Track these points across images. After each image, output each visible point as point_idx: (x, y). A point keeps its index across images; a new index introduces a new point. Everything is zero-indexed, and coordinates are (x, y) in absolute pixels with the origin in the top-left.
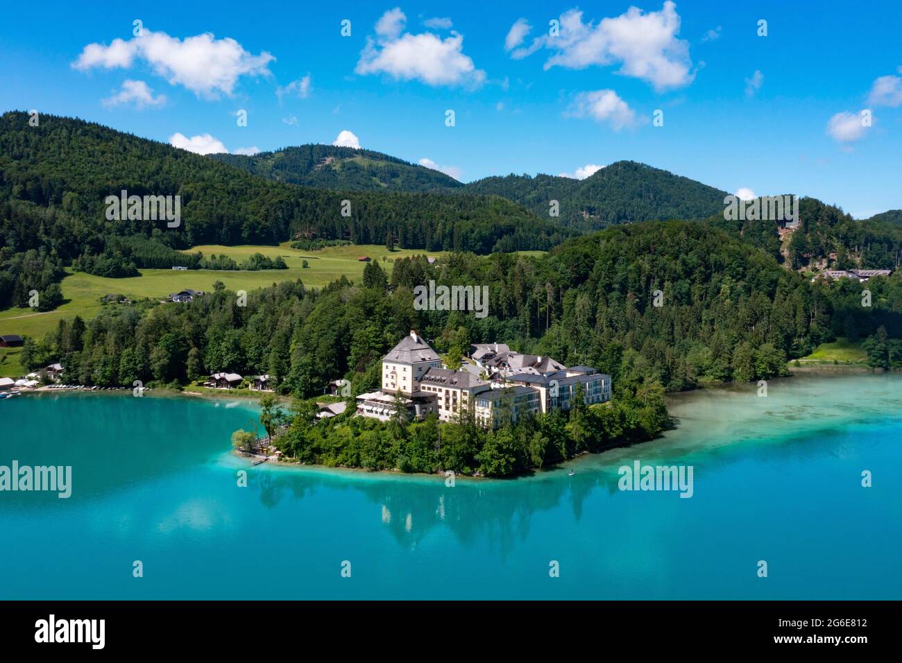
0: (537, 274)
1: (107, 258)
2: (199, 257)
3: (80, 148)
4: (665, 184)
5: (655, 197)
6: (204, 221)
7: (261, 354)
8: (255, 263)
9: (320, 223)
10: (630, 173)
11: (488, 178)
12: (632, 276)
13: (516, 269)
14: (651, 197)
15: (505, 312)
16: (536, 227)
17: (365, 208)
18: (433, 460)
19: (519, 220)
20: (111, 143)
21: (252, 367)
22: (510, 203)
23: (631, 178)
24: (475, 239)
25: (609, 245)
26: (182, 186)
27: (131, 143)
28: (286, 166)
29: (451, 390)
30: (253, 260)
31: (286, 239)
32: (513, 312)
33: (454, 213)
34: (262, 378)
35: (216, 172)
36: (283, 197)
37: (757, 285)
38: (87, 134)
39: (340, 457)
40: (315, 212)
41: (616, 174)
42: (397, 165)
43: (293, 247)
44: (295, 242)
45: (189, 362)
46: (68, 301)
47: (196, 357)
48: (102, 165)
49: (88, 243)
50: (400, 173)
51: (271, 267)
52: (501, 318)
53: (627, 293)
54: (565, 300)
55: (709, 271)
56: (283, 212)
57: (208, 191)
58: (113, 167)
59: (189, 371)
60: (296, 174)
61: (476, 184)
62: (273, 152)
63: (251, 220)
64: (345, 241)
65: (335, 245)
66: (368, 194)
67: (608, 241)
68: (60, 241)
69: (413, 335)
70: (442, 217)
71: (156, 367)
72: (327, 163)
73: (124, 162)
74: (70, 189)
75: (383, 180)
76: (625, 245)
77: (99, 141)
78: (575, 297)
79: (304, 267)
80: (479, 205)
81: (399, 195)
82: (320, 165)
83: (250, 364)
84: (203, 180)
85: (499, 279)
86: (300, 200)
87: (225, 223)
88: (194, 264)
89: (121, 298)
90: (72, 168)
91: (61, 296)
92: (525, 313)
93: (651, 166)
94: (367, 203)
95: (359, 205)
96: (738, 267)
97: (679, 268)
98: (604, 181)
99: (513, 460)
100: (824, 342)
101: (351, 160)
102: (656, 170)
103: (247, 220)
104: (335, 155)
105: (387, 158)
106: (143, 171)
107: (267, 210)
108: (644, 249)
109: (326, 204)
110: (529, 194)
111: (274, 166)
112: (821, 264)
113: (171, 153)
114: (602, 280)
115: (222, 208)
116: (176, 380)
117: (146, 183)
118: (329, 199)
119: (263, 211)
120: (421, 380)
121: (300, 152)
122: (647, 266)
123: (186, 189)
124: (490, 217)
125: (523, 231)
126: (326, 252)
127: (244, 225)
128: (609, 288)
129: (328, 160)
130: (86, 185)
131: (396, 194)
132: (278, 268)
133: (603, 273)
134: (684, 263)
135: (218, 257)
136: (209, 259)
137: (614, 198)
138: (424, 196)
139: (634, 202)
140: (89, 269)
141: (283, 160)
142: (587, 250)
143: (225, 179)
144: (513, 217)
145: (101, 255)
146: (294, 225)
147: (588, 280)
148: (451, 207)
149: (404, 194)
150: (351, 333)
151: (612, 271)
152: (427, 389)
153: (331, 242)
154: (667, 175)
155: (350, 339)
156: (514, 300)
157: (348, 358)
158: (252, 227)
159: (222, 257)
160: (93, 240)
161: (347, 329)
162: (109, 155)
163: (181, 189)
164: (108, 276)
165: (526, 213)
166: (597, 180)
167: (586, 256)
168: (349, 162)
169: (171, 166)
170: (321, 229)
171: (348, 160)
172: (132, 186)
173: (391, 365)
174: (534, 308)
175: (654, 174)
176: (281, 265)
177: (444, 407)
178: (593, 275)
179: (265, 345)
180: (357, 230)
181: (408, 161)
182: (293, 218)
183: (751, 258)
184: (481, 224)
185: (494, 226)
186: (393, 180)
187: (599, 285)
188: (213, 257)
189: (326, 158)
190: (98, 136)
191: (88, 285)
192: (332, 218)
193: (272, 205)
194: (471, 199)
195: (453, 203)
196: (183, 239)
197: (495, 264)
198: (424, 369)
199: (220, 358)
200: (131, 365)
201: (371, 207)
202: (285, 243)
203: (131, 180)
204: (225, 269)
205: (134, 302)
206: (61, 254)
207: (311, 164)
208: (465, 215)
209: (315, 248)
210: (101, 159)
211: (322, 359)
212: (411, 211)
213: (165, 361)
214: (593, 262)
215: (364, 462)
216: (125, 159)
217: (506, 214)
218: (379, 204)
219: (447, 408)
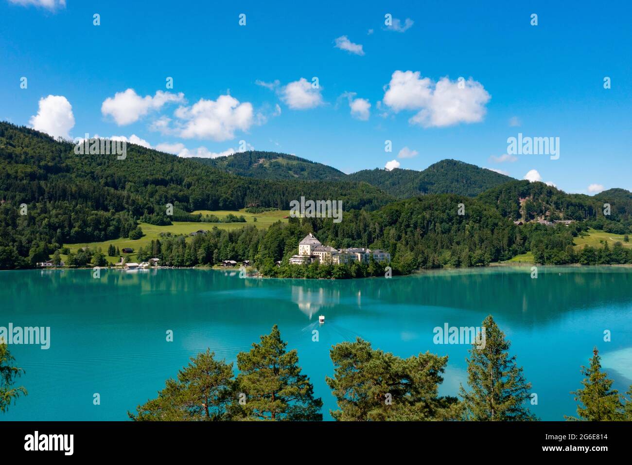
0: (372, 220)
1: (157, 216)
2: (200, 216)
3: (131, 158)
4: (473, 174)
5: (466, 181)
6: (199, 198)
7: (244, 253)
8: (229, 219)
9: (261, 198)
10: (451, 167)
11: (362, 171)
12: (419, 221)
13: (362, 217)
14: (464, 182)
15: (355, 237)
16: (385, 200)
17: (287, 190)
18: (317, 274)
19: (375, 196)
20: (146, 155)
21: (240, 259)
22: (371, 186)
23: (451, 170)
24: (349, 207)
25: (409, 206)
26: (186, 179)
27: (155, 155)
28: (235, 164)
29: (324, 253)
30: (228, 217)
31: (242, 207)
32: (359, 236)
33: (337, 193)
34: (246, 262)
35: (202, 170)
36: (240, 184)
37: (487, 225)
38: (132, 151)
39: (284, 275)
40: (258, 192)
41: (442, 168)
42: (304, 163)
43: (247, 211)
44: (248, 209)
45: (214, 256)
46: (145, 235)
47: (217, 253)
48: (143, 168)
49: (146, 209)
50: (306, 168)
51: (238, 221)
52: (353, 239)
53: (417, 229)
54: (385, 232)
55: (461, 219)
56: (241, 192)
57: (200, 181)
58: (149, 169)
59: (214, 259)
60: (241, 170)
61: (354, 175)
62: (227, 156)
63: (224, 196)
64: (275, 208)
65: (270, 210)
66: (288, 182)
67: (409, 204)
68: (133, 207)
69: (311, 235)
70: (330, 194)
71: (200, 257)
72: (260, 162)
73: (154, 166)
74: (129, 181)
75: (296, 173)
76: (418, 206)
77: (139, 154)
78: (390, 230)
79: (255, 221)
80: (353, 187)
81: (305, 182)
82: (256, 164)
83: (240, 257)
84: (196, 175)
85: (353, 222)
86: (250, 186)
87: (210, 198)
88: (198, 220)
89: (169, 234)
90: (128, 170)
91: (142, 233)
92: (365, 237)
93: (465, 162)
94: (287, 187)
95: (283, 188)
96: (477, 216)
97: (445, 216)
98: (434, 172)
99: (344, 273)
100: (520, 254)
101: (275, 160)
102: (468, 164)
103: (222, 196)
104: (266, 157)
105: (298, 159)
106: (164, 171)
107: (232, 191)
108: (427, 208)
109: (264, 188)
110: (388, 181)
111: (228, 165)
112: (541, 218)
113: (177, 160)
114: (404, 223)
115: (208, 190)
116: (209, 263)
117: (166, 177)
118: (266, 185)
119: (230, 191)
120: (313, 251)
121: (244, 157)
122: (428, 216)
123: (188, 180)
124: (358, 194)
125: (378, 202)
126: (265, 214)
127: (221, 200)
128: (408, 226)
129: (261, 161)
130: (136, 179)
131: (304, 182)
132: (242, 222)
133: (405, 219)
134: (448, 214)
135: (210, 216)
136: (205, 217)
137: (441, 182)
138: (321, 183)
139: (453, 185)
140: (148, 221)
141: (233, 161)
142: (398, 208)
143: (208, 174)
144: (372, 194)
145: (154, 214)
146: (247, 199)
147: (398, 223)
148: (336, 189)
149: (309, 182)
150: (285, 241)
151: (410, 218)
152: (315, 253)
153: (268, 209)
154: (475, 168)
155: (284, 244)
156: (360, 231)
157: (284, 252)
158: (225, 201)
159: (212, 216)
160: (148, 207)
161: (283, 240)
162: (146, 162)
163: (185, 180)
164: (158, 225)
165: (381, 192)
166: (430, 172)
167: (397, 211)
168: (273, 162)
169: (178, 167)
170: (262, 202)
171: (273, 160)
172: (160, 179)
173: (302, 246)
174: (370, 235)
175: (467, 167)
176: (243, 220)
177: (322, 260)
178: (400, 220)
179: (246, 248)
180: (282, 202)
181: (311, 160)
182: (246, 196)
183: (485, 213)
184: (353, 198)
185: (361, 200)
186: (302, 172)
187: (403, 225)
188: (207, 216)
189: (260, 160)
190: (139, 152)
191: (150, 229)
192: (268, 196)
193: (234, 188)
194: (348, 184)
195: (337, 186)
196: (189, 207)
197: (352, 215)
198: (315, 247)
199: (227, 255)
200: (189, 257)
201: (290, 189)
202: (243, 210)
203: (158, 176)
204: (214, 222)
205: (176, 236)
206: (134, 214)
207: (251, 163)
208: (344, 193)
209: (259, 212)
210: (142, 165)
211: (272, 252)
212: (313, 191)
213: (204, 255)
214: (401, 214)
215: (293, 276)
216: (154, 164)
217: (368, 192)
218: (294, 188)
219: (323, 260)
